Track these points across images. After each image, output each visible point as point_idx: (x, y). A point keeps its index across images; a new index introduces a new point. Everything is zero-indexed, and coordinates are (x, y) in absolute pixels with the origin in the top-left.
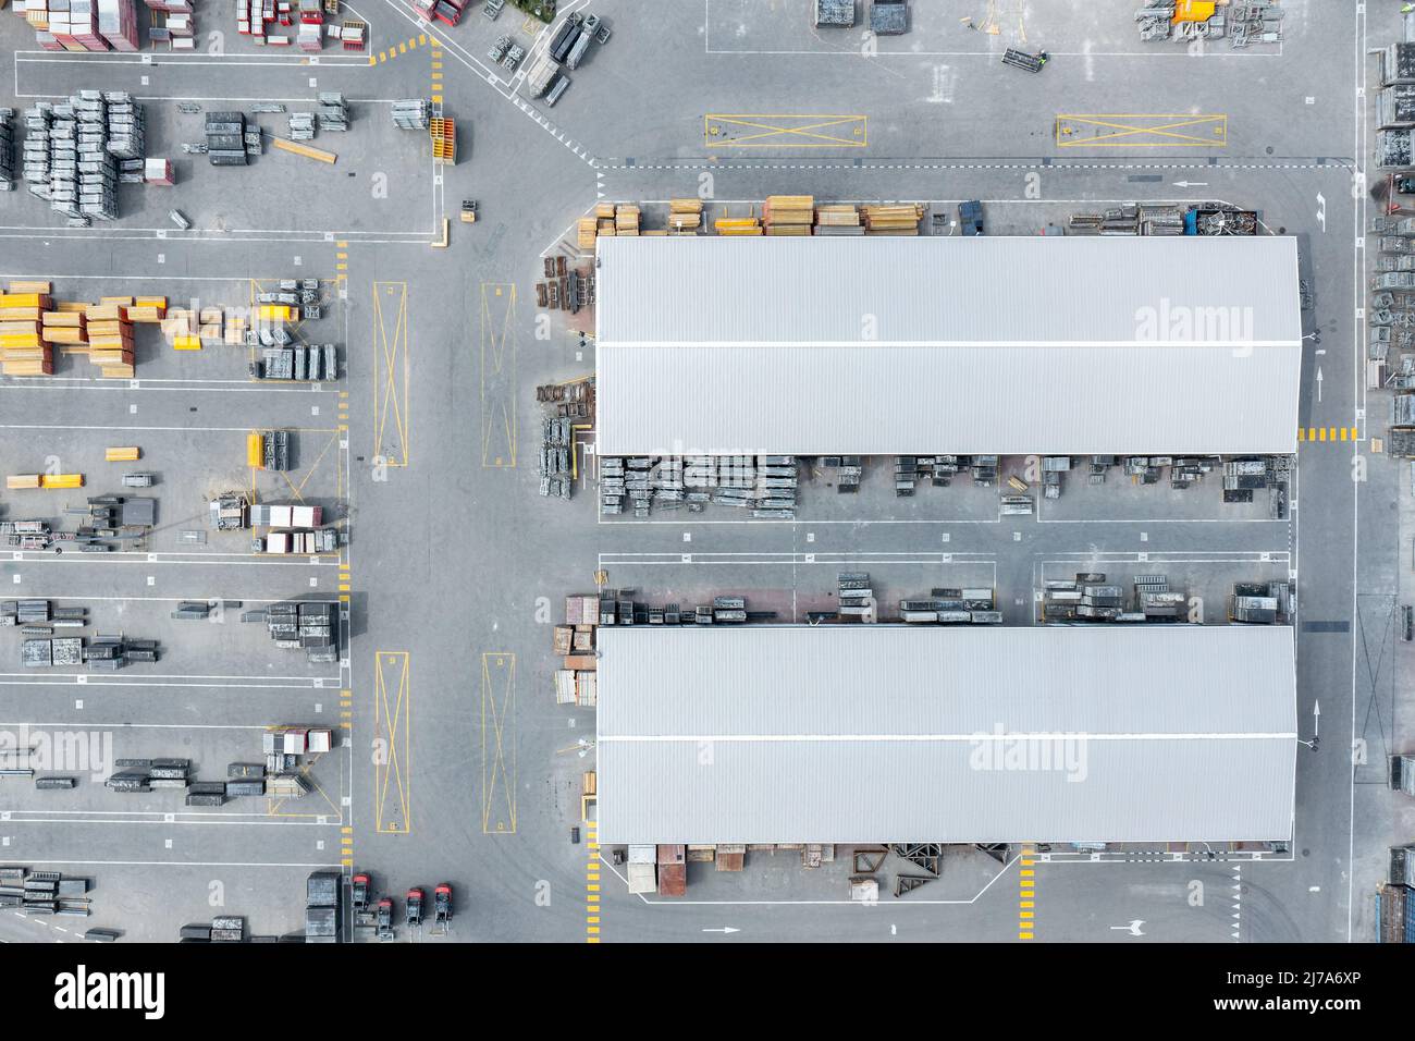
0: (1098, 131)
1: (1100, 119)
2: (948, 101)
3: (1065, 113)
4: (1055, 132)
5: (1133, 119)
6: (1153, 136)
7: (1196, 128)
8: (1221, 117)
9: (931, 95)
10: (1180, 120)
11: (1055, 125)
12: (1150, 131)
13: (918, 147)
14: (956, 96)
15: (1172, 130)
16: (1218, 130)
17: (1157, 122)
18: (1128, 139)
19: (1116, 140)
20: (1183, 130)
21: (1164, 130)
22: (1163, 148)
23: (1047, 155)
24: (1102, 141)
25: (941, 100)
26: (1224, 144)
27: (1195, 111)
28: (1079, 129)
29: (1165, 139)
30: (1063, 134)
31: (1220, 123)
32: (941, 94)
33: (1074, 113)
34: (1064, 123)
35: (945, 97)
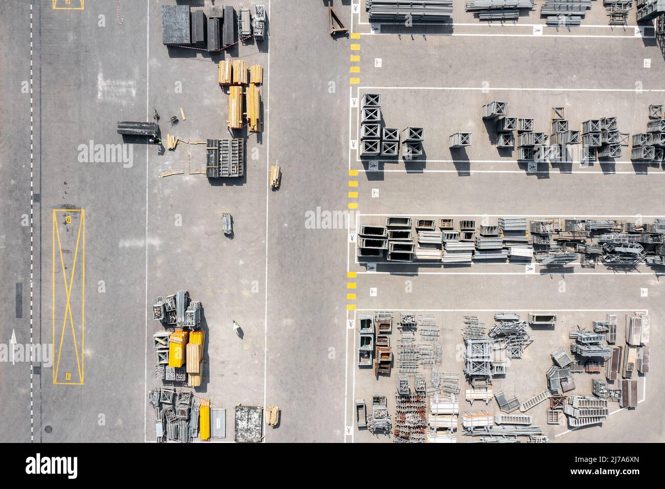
0: (68, 252)
1: (80, 254)
2: (100, 95)
3: (86, 217)
4: (67, 207)
5: (80, 288)
6: (63, 308)
7: (71, 353)
8: (82, 379)
9: (105, 78)
10: (79, 338)
11: (73, 207)
12: (68, 305)
13: (51, 64)
14: (104, 104)
15: (69, 329)
16: (69, 376)
17: (76, 312)
18: (59, 282)
19: (58, 272)
20: (69, 341)
21: (68, 319)
22: (51, 319)
23: (43, 199)
24: (58, 256)
25: (100, 88)
26: (55, 382)
27: (88, 352)
28: (70, 232)
29: (59, 321)
30: (65, 215)
31: (75, 379)
32: (106, 89)
33: (88, 227)
34: (76, 215)
35: (103, 93)
